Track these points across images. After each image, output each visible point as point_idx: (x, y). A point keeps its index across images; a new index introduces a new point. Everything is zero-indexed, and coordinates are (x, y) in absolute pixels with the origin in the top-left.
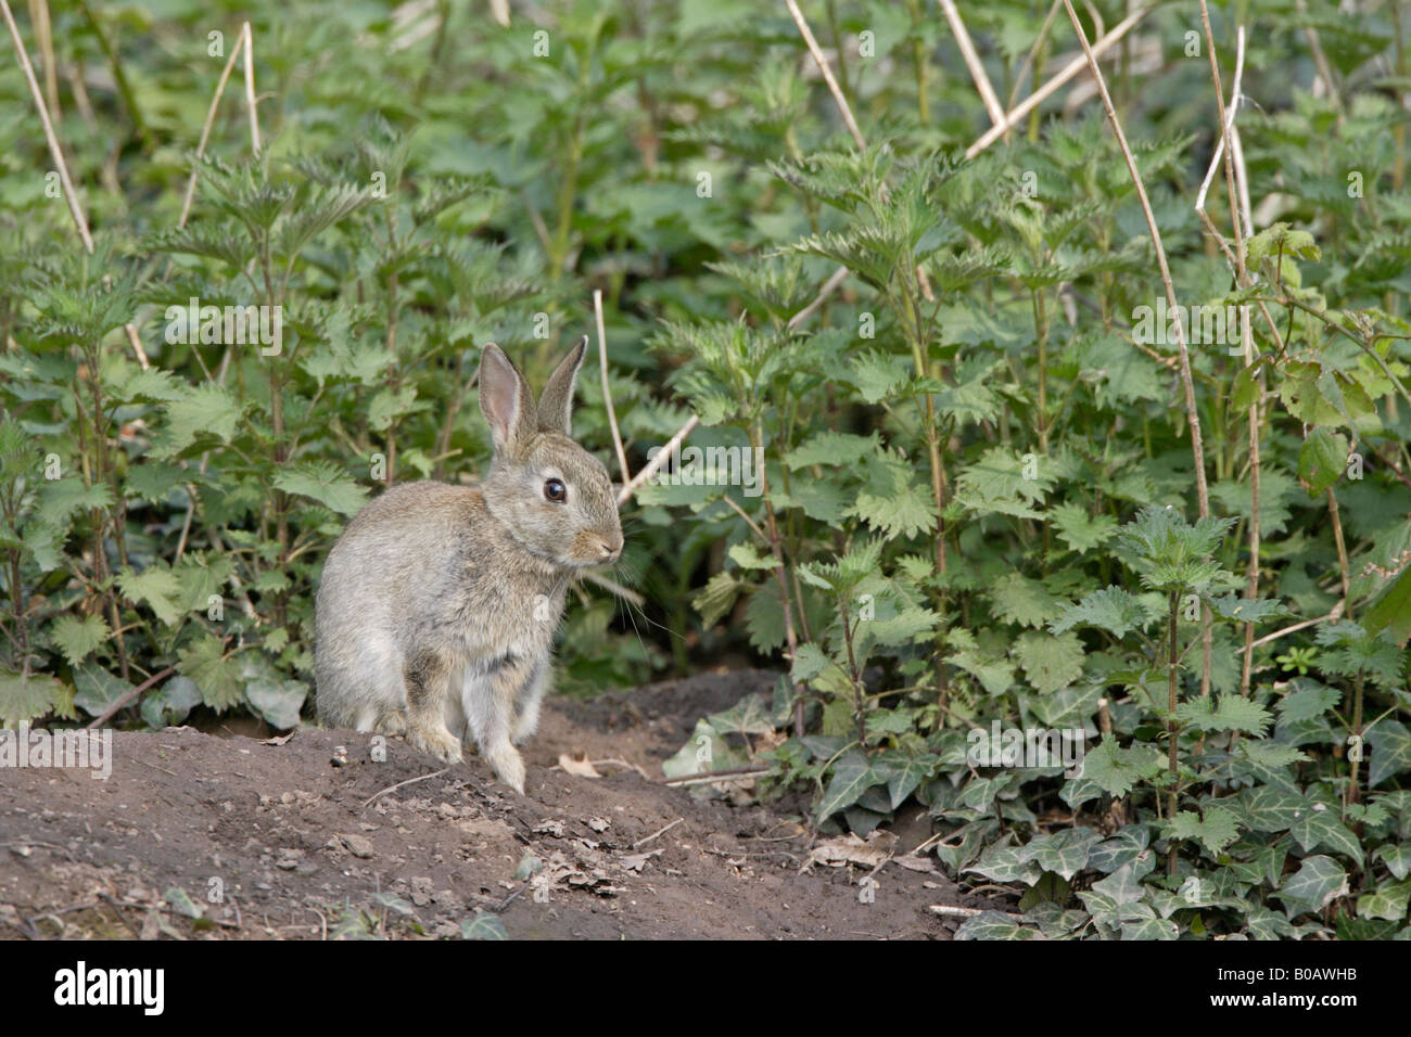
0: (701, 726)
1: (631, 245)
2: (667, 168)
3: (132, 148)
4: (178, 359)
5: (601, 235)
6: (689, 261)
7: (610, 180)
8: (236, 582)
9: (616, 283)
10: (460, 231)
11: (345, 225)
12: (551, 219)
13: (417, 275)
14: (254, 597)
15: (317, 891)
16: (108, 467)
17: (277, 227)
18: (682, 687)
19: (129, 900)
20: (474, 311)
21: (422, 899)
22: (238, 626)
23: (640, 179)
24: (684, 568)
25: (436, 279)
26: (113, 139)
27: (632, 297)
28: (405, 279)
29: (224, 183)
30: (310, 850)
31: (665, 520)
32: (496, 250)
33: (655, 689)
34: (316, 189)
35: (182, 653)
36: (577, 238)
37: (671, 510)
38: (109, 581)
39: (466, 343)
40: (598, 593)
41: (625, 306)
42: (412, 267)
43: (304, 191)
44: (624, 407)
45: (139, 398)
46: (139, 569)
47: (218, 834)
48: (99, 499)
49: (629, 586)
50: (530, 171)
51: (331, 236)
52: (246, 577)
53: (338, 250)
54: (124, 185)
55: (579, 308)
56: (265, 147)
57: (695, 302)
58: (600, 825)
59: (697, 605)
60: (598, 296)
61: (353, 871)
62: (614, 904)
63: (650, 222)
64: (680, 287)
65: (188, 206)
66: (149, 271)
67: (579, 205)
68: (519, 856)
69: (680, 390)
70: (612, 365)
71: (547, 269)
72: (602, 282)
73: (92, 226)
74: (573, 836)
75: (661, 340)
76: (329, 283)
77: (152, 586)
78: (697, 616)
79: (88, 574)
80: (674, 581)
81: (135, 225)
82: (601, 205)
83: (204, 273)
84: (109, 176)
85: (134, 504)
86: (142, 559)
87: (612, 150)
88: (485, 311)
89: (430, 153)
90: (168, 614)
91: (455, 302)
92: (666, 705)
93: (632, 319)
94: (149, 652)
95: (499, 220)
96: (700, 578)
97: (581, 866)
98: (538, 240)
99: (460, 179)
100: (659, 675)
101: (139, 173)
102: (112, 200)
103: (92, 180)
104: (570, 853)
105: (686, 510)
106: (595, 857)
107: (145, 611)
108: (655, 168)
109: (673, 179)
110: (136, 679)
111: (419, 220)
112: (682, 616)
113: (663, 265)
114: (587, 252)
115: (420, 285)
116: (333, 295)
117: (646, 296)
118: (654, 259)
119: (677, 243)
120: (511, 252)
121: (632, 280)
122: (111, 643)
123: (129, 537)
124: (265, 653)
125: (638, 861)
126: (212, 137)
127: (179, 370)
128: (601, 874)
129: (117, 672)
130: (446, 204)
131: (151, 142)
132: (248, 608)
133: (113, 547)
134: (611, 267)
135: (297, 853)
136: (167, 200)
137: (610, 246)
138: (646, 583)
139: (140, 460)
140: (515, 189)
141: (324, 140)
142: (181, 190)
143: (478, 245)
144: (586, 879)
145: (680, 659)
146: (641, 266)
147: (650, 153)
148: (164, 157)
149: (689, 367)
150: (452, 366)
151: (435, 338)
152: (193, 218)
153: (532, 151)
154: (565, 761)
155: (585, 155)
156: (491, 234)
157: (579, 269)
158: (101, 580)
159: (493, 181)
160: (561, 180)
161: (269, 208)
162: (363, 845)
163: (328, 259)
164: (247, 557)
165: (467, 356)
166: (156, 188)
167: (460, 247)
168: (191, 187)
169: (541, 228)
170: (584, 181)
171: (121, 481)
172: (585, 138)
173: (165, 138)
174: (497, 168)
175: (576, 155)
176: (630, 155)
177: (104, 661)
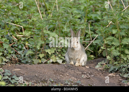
0: (99, 63)
1: (92, 19)
2: (95, 12)
3: (46, 10)
4: (51, 30)
5: (89, 18)
6: (97, 21)
7: (90, 13)
8: (56, 50)
9: (91, 23)
10: (77, 18)
11: (66, 18)
12: (85, 17)
13: (73, 22)
14: (58, 52)
15: (63, 79)
16: (44, 40)
17: (60, 18)
18: (97, 60)
19: (46, 80)
20: (78, 25)
21: (73, 79)
22: (56, 54)
23: (93, 13)
24: (97, 49)
25: (74, 22)
26: (44, 10)
27: (92, 24)
28: (71, 22)
29: (55, 14)
30: (63, 75)
31: (95, 44)
32: (80, 20)
33: (94, 60)
34: (63, 14)
35: (51, 57)
36: (87, 19)
37: (96, 43)
38: (44, 50)
39: (77, 28)
40: (89, 51)
41: (92, 25)
42: (72, 21)
43: (62, 14)
44: (92, 34)
45: (47, 33)
46: (47, 49)
47: (54, 73)
48: (43, 43)
49: (92, 50)
50: (83, 13)
51: (65, 19)
52: (57, 50)
53: (65, 20)
54: (46, 14)
55: (87, 25)
56: (59, 10)
57: (98, 25)
58: (89, 72)
59: (98, 52)
60: (89, 24)
61: (67, 77)
62: (91, 80)
63: (94, 17)
64: (96, 23)
65: (51, 16)
66: (48, 22)
67: (87, 16)
68: (82, 75)
69: (97, 33)
70: (90, 30)
71: (85, 21)
72: (89, 23)
73: (43, 18)
74: (87, 73)
75: (95, 28)
76: (64, 23)
77: (48, 51)
78: (98, 53)
79: (42, 50)
80: (96, 50)
81: (47, 17)
82: (89, 16)
83: (53, 22)
84: (44, 13)
85: (47, 43)
86: (47, 48)
87: (90, 11)
88: (79, 25)
89: (74, 11)
90: (50, 53)
91: (76, 24)
92: (95, 61)
93: (92, 26)
94: (48, 57)
95: (80, 17)
96: (98, 50)
97: (88, 76)
98: (84, 19)
99: (76, 13)
100: (95, 59)
101: (47, 13)
102: (44, 15)
103: (42, 13)
104: (86, 75)
105: (97, 43)
106: (89, 75)
107: (48, 53)
108: (94, 12)
109: (96, 13)
110: (47, 59)
111: (73, 17)
112: (97, 53)
113: (95, 21)
114: (88, 20)
115: (73, 23)
116: (65, 24)
117: (93, 24)
118: (94, 21)
119: (96, 19)
120: (81, 20)
121: (92, 22)
122: (44, 56)
123: (46, 46)
124: (59, 57)
125: (93, 76)
126: (54, 9)
127: (51, 31)
128: (89, 77)
129: (45, 59)
130: (75, 15)
131: (48, 10)
132: (57, 53)
133: (45, 47)
134: (90, 21)
135: (62, 75)
136: (50, 15)
137: (90, 19)
138: (94, 50)
139: (47, 39)
140: (82, 14)
141: (64, 10)
142: (51, 14)
143: (78, 19)
144: (88, 77)
145: (97, 57)
146: (93, 21)
147: (94, 11)
148: (49, 11)
149: (97, 30)
150: (76, 30)
151: (74, 28)
152: (52, 17)
153: (83, 11)
154: (86, 67)
155: (88, 11)
156: (79, 18)
157: (87, 22)
158: (43, 50)
159: (79, 14)
160: (86, 13)
161: (59, 16)
162: (68, 74)
163: (64, 21)
164: (57, 48)
165: (77, 29)
166: (48, 14)
167: (77, 19)
168: (52, 14)
169: (84, 18)
170: (88, 13)
171: (45, 41)
172: (88, 10)
173: (49, 9)
174: (80, 12)
175: (87, 11)
176: (92, 11)
177: (44, 58)
